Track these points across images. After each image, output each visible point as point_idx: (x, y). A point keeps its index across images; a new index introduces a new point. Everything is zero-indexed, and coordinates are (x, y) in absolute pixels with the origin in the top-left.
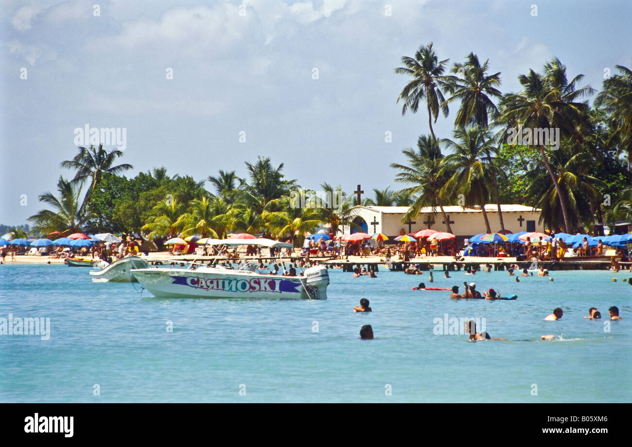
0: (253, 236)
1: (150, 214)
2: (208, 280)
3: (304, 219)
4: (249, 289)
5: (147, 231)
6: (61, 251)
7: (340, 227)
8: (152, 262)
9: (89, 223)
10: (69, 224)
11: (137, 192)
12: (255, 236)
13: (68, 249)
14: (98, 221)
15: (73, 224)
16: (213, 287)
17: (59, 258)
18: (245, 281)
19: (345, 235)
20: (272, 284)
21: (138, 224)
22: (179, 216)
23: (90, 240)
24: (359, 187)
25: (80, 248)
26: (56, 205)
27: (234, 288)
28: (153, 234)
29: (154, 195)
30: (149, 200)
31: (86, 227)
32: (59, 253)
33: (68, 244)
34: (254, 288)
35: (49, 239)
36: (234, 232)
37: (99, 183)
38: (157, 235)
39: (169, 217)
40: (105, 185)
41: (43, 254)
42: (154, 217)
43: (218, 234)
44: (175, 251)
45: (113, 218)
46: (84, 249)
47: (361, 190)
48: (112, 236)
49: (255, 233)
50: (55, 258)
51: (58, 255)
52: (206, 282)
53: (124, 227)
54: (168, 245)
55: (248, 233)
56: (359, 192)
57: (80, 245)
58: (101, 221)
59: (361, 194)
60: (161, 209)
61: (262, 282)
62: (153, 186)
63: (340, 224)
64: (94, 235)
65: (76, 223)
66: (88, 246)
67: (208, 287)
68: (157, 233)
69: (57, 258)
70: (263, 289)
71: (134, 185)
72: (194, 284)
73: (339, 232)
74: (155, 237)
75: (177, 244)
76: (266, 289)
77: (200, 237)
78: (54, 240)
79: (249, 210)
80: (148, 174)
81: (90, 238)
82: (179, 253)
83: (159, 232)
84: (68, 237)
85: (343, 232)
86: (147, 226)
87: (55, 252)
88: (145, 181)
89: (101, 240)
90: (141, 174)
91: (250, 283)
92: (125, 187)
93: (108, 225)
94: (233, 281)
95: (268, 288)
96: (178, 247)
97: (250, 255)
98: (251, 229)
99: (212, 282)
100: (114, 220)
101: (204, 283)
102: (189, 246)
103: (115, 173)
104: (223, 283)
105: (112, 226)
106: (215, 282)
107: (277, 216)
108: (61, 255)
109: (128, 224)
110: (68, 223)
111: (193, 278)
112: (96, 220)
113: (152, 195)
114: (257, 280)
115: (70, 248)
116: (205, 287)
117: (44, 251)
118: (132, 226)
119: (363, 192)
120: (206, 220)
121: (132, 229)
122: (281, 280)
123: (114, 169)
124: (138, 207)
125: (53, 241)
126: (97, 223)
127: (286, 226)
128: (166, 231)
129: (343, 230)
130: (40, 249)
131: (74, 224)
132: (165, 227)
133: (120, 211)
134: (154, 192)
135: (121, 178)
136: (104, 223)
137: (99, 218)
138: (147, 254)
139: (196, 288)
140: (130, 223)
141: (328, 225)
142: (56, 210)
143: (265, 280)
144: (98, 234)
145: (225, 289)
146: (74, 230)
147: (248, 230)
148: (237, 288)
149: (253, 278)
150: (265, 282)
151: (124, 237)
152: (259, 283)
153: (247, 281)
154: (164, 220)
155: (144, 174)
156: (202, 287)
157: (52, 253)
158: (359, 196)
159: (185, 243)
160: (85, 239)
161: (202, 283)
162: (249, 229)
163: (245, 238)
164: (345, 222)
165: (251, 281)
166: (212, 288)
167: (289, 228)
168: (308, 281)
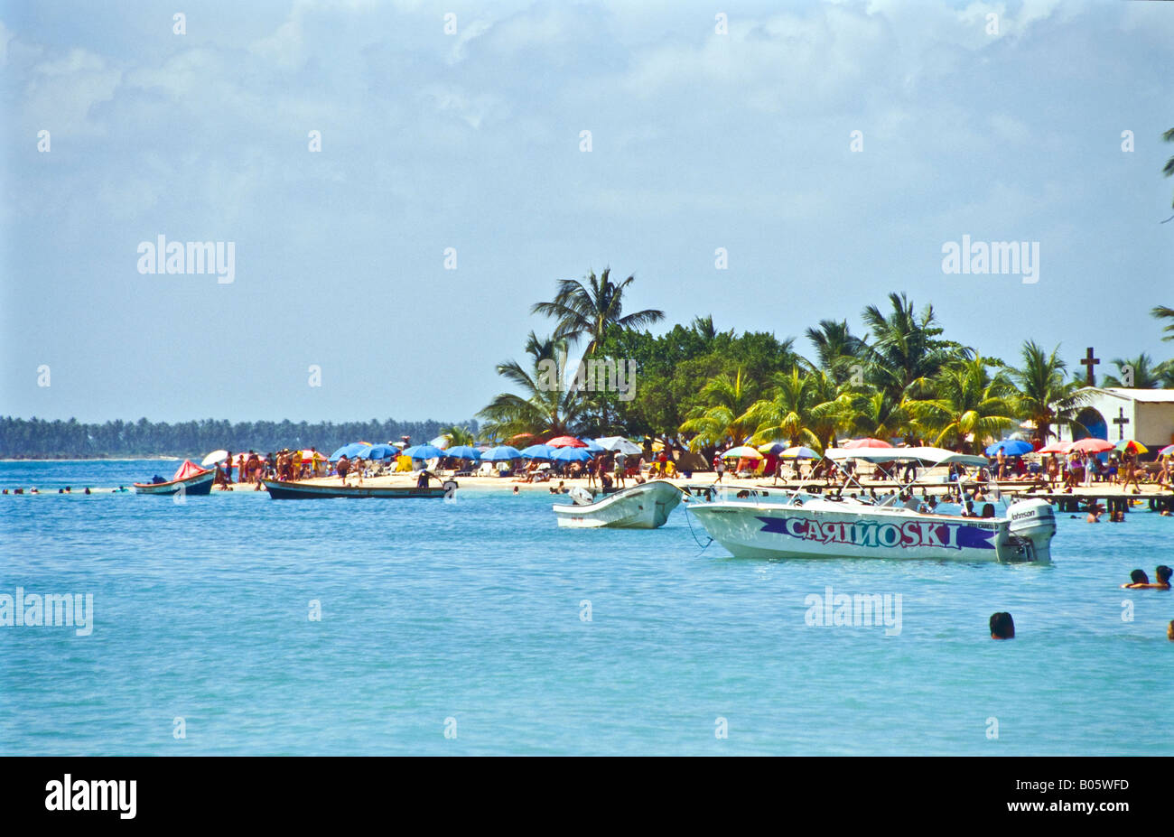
0: (887, 444)
1: (696, 401)
2: (824, 523)
3: (983, 413)
4: (900, 542)
5: (690, 434)
6: (534, 469)
7: (1053, 428)
8: (699, 489)
9: (585, 418)
10: (549, 420)
11: (672, 362)
12: (889, 443)
13: (547, 465)
14: (600, 414)
15: (556, 419)
16: (834, 537)
17: (531, 481)
18: (894, 527)
19: (1062, 442)
20: (943, 532)
21: (673, 420)
22: (749, 406)
23: (586, 449)
24: (1090, 351)
25: (569, 463)
26: (525, 383)
27: (872, 542)
28: (699, 439)
29: (702, 366)
30: (694, 376)
31: (579, 425)
32: (532, 472)
33: (547, 456)
34: (910, 540)
35: (513, 446)
36: (852, 435)
37: (602, 345)
38: (707, 442)
39: (731, 408)
40: (613, 349)
41: (504, 474)
42: (701, 408)
43: (820, 438)
44: (742, 469)
45: (628, 409)
46: (577, 467)
47: (1095, 357)
48: (625, 442)
49: (890, 438)
50: (523, 482)
51: (530, 476)
52: (821, 528)
53: (647, 425)
54: (728, 460)
55: (876, 437)
56: (1090, 361)
57: (568, 458)
58: (606, 415)
59: (1095, 366)
60: (714, 393)
61: (925, 528)
62: (701, 349)
63: (1053, 421)
64: (593, 439)
65: (562, 417)
66: (582, 459)
67: (826, 537)
68: (708, 437)
69: (527, 481)
70: (926, 541)
71: (667, 348)
72: (802, 532)
73: (1051, 437)
74: (703, 444)
75: (745, 459)
76: (931, 541)
77: (787, 443)
78: (523, 448)
79: (880, 395)
80: (690, 329)
81: (587, 446)
82: (748, 474)
83: (711, 435)
84: (548, 444)
85: (1060, 438)
86: (688, 424)
87: (524, 470)
88: (685, 341)
89: (605, 450)
90: (678, 327)
91: (901, 531)
92: (650, 351)
93: (618, 422)
94: (870, 527)
95: (936, 540)
96: (746, 463)
97: (881, 478)
98: (882, 429)
99: (831, 529)
100: (629, 412)
101: (817, 528)
102: (765, 461)
103: (631, 326)
104: (853, 531)
105: (626, 423)
106: (837, 528)
107: (932, 406)
108: (536, 476)
109: (655, 419)
110: (548, 417)
111: (797, 521)
112: (598, 413)
113: (699, 368)
114: (915, 525)
115: (551, 464)
116: (820, 537)
117: (504, 469)
118: (663, 423)
119: (1097, 361)
120: (799, 413)
121: (663, 429)
122: (960, 525)
123: (630, 318)
124: (674, 388)
125: (520, 450)
126: (598, 417)
127: (948, 425)
128: (724, 433)
129: (1059, 433)
130: (498, 464)
131: (558, 420)
132: (723, 426)
133: (641, 397)
134: (703, 361)
135: (640, 335)
136: (611, 418)
137: (601, 409)
138: (689, 476)
139: (804, 539)
140: (659, 418)
141: (1030, 424)
142: (525, 394)
143: (930, 525)
144: (599, 437)
145: (856, 542)
146: (558, 431)
147: (877, 432)
148: (878, 542)
149: (908, 520)
150: (931, 528)
151: (648, 444)
152: (918, 531)
153: (896, 526)
154: (721, 414)
155: (685, 328)
156: (814, 537)
157: (520, 472)
158: (1090, 370)
159: (760, 456)
160: (576, 447)
161: (813, 530)
162: (879, 429)
163: (870, 446)
164: (1063, 418)
165: (903, 525)
166: (833, 539)
167: (955, 429)
168: (1012, 528)
